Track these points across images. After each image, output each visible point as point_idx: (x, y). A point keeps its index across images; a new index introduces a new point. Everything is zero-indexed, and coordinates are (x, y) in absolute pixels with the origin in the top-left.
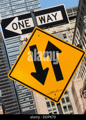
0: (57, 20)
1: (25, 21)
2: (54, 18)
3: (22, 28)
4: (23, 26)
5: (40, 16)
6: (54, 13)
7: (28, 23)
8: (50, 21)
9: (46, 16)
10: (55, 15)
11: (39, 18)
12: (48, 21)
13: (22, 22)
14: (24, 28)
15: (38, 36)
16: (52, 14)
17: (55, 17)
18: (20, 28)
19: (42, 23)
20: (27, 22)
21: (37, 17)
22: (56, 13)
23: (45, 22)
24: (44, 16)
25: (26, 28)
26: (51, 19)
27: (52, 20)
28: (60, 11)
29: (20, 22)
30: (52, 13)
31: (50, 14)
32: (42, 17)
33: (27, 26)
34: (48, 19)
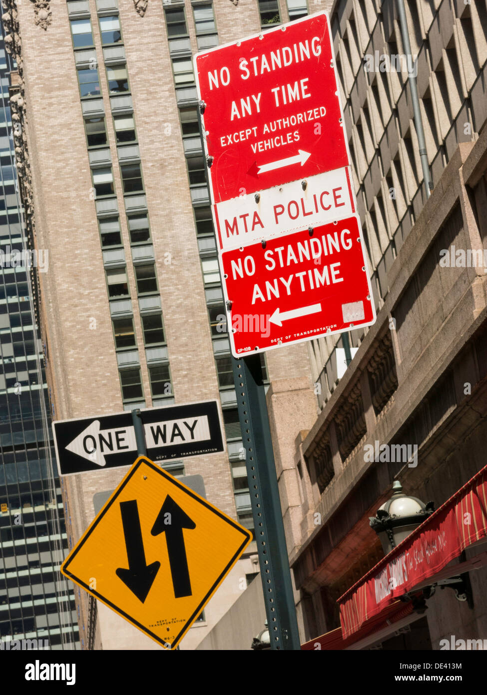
0: (195, 440)
1: (117, 433)
2: (189, 432)
3: (107, 451)
4: (110, 447)
5: (155, 425)
6: (190, 421)
7: (123, 439)
8: (178, 441)
9: (170, 424)
10: (191, 426)
11: (152, 428)
12: (172, 440)
13: (110, 434)
14: (112, 452)
15: (145, 479)
16: (185, 423)
17: (192, 430)
18: (102, 450)
19: (156, 442)
20: (121, 436)
21: (147, 427)
22: (196, 422)
23: (165, 441)
24: (165, 426)
25: (116, 451)
26: (180, 434)
27: (183, 439)
28: (206, 417)
29: (105, 433)
30: (186, 420)
31: (180, 422)
32: (158, 427)
33: (119, 448)
34: (174, 435)
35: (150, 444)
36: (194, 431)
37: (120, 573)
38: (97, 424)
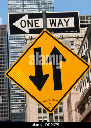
0: (68, 27)
1: (35, 21)
2: (66, 23)
3: (30, 27)
4: (32, 26)
5: (51, 19)
6: (67, 19)
7: (37, 23)
8: (61, 26)
9: (58, 19)
10: (67, 21)
11: (50, 20)
12: (58, 26)
13: (32, 21)
14: (32, 28)
15: (45, 39)
16: (64, 20)
18: (28, 27)
19: (52, 26)
20: (37, 22)
21: (48, 19)
22: (69, 20)
23: (55, 26)
24: (56, 20)
25: (34, 27)
26: (62, 24)
27: (63, 26)
28: (73, 18)
29: (30, 20)
30: (65, 18)
31: (62, 19)
32: (53, 20)
34: (59, 24)
35: (49, 26)
36: (68, 23)
37: (31, 77)
38: (27, 16)
